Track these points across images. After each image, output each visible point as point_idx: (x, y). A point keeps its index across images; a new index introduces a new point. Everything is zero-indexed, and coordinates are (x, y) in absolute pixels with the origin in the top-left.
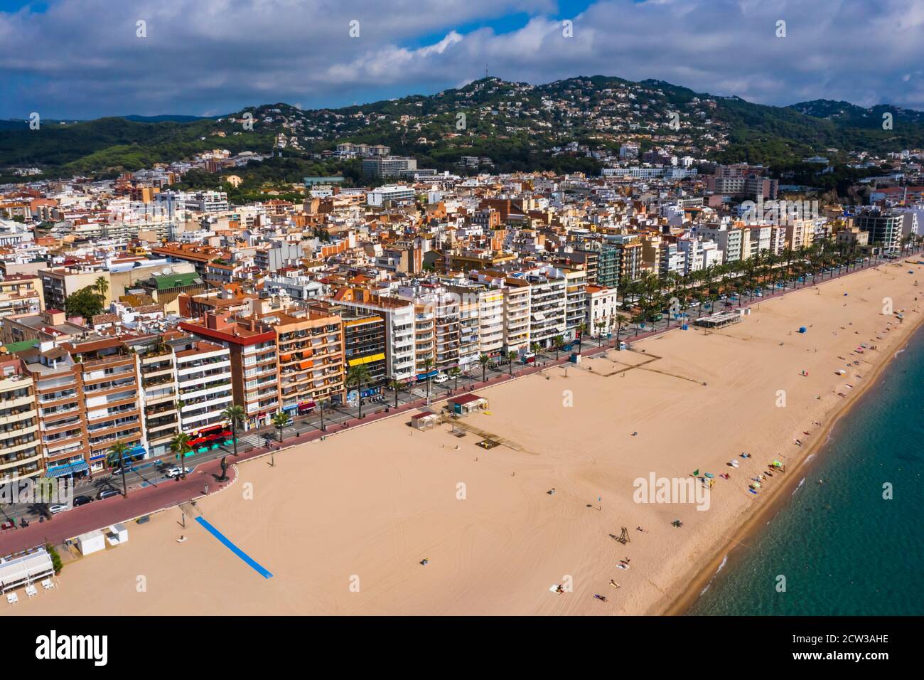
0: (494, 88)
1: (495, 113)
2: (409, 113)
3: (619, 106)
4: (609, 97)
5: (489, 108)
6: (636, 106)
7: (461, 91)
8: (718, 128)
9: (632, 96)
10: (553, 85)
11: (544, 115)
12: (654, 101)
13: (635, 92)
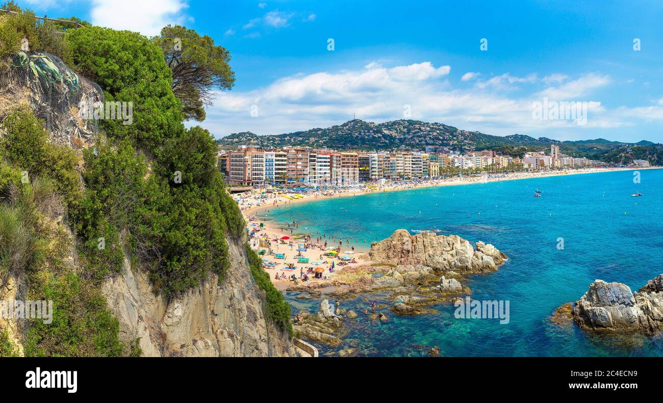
0: (358, 124)
1: (360, 136)
2: (315, 136)
3: (422, 133)
4: (417, 129)
5: (357, 134)
6: (430, 133)
7: (341, 126)
8: (470, 144)
9: (428, 129)
10: (388, 123)
11: (385, 136)
12: (438, 132)
13: (430, 127)
